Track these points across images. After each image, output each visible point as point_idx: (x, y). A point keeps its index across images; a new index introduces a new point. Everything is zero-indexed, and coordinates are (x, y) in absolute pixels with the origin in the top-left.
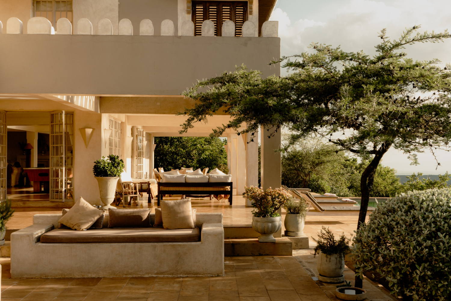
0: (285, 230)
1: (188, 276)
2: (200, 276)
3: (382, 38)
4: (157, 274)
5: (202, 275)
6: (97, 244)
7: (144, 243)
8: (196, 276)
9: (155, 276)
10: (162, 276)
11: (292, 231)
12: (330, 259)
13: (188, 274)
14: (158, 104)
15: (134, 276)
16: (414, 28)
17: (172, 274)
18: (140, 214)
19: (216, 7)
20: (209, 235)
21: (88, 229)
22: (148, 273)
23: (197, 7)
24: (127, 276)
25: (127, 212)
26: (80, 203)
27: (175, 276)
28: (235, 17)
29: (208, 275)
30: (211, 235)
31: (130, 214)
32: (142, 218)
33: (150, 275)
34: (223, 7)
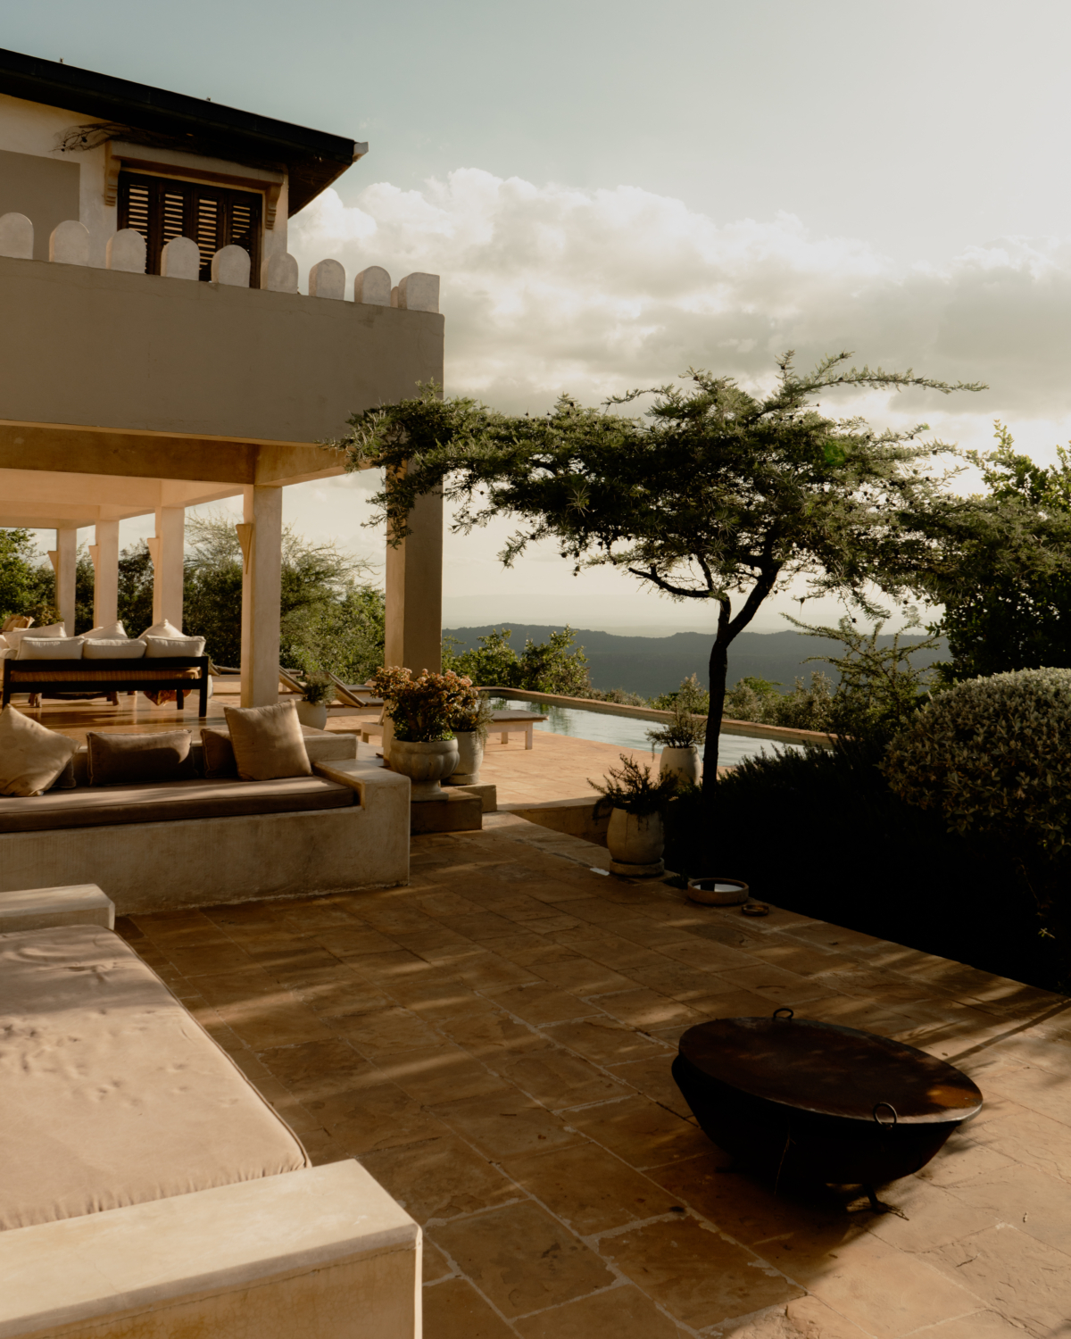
1: (333, 891)
2: (359, 889)
3: (783, 368)
4: (260, 893)
5: (362, 888)
6: (112, 829)
7: (231, 818)
8: (348, 890)
9: (254, 899)
10: (272, 898)
11: (467, 771)
12: (648, 824)
13: (332, 887)
14: (19, 441)
15: (205, 904)
16: (843, 356)
17: (296, 891)
18: (172, 746)
19: (181, 198)
20: (380, 788)
21: (49, 791)
22: (239, 895)
23: (132, 190)
24: (186, 907)
25: (140, 740)
26: (14, 721)
27: (302, 894)
28: (229, 231)
29: (377, 886)
30: (383, 788)
31: (148, 744)
32: (177, 756)
33: (243, 899)
34: (202, 201)
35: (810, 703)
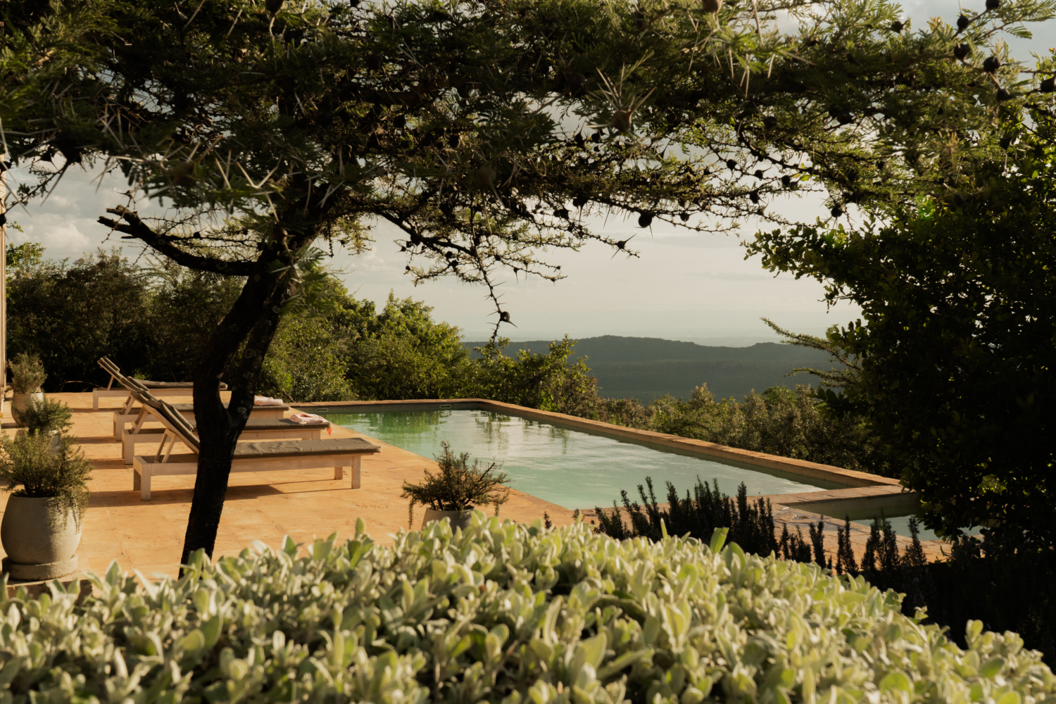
0: (6, 556)
11: (28, 559)
35: (791, 418)
